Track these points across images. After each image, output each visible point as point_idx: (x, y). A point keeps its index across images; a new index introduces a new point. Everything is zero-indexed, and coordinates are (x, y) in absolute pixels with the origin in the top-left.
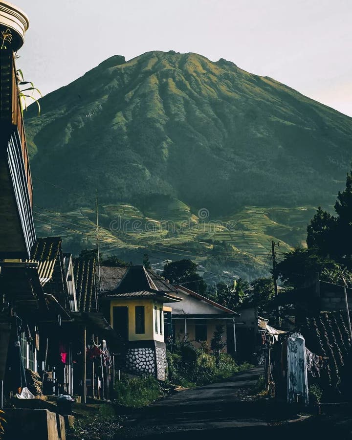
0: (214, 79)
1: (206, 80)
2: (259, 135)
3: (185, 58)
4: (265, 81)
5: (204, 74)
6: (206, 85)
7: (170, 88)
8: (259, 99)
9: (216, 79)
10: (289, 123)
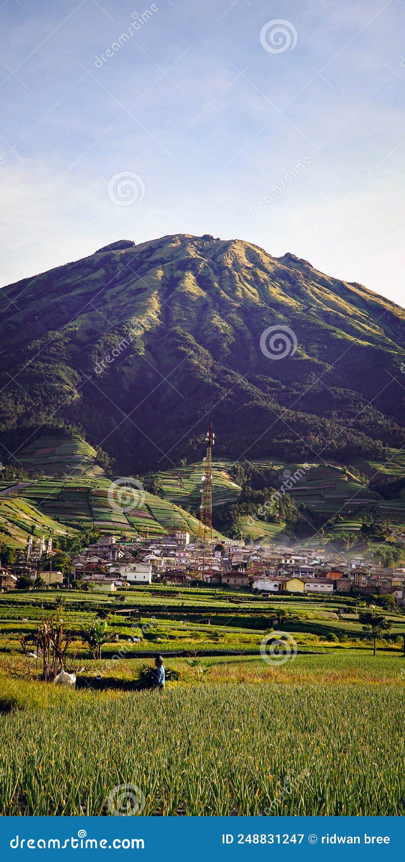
0: (263, 276)
1: (249, 277)
2: (306, 357)
3: (226, 246)
4: (350, 287)
5: (247, 268)
6: (246, 284)
7: (183, 283)
8: (329, 309)
9: (266, 277)
10: (366, 343)
